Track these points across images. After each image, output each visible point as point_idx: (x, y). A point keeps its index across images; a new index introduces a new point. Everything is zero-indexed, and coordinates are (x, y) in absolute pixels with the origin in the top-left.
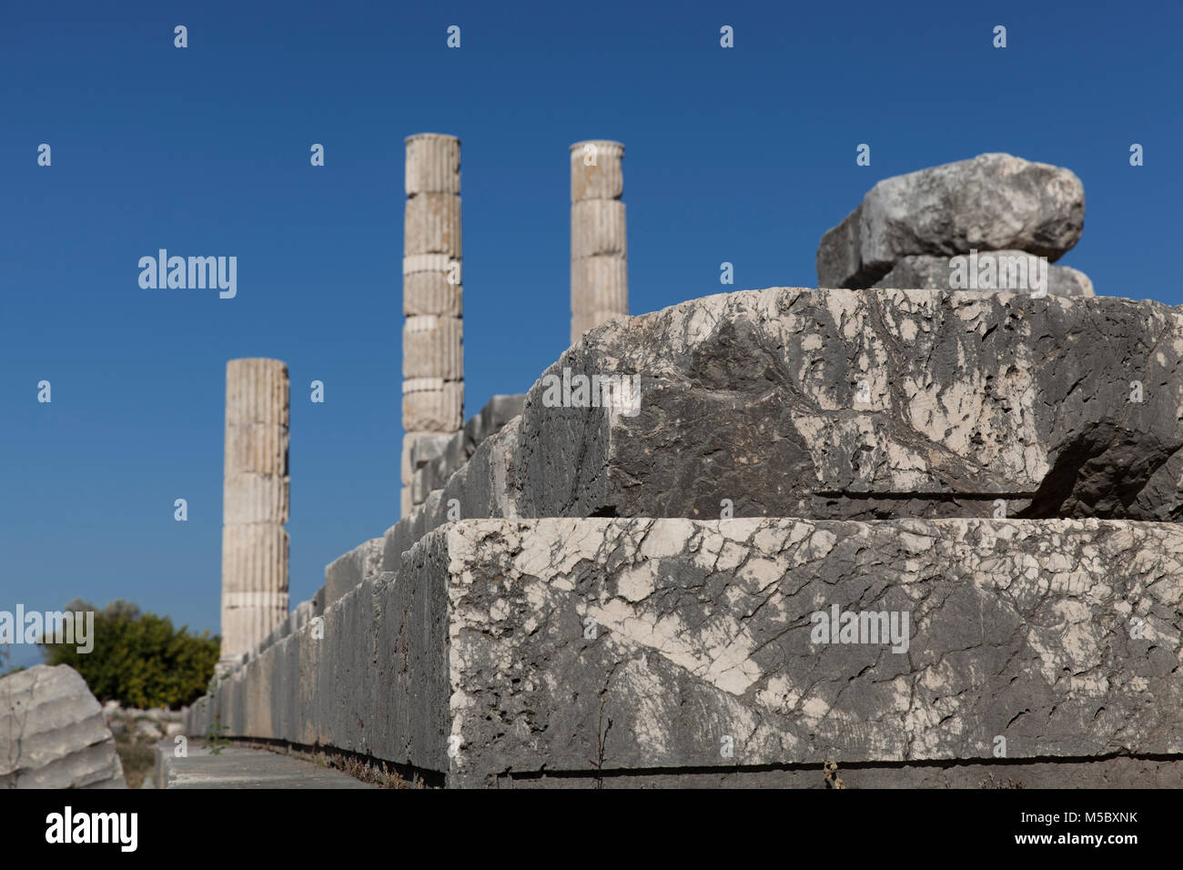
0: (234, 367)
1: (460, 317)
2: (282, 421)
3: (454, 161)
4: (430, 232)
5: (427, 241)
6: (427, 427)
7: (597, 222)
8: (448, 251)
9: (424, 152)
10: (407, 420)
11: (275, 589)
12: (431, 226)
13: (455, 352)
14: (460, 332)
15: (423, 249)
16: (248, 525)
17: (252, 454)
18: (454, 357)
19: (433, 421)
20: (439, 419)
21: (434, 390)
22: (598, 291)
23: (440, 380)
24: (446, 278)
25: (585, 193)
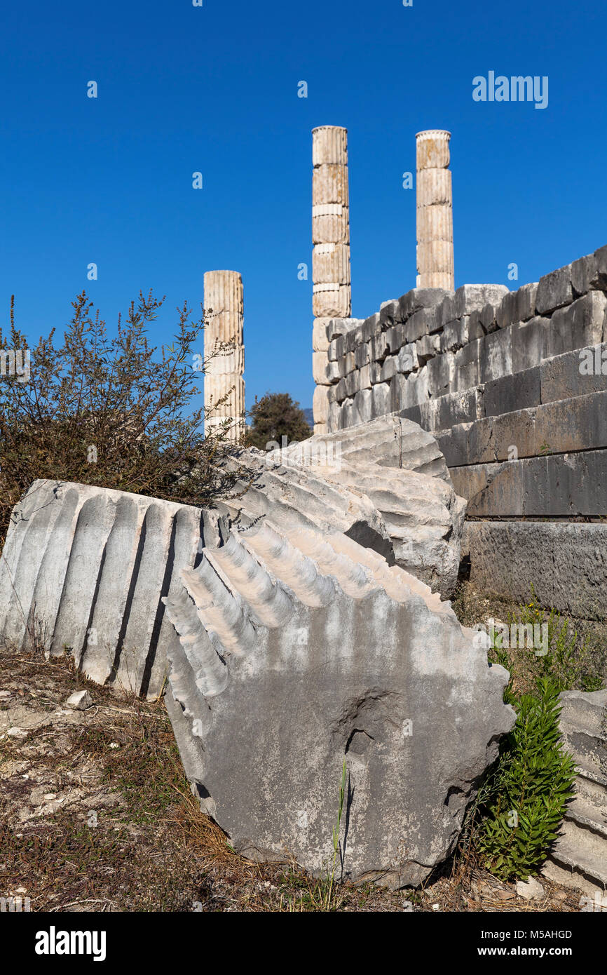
0: (209, 277)
1: (348, 244)
2: (240, 311)
3: (344, 143)
4: (330, 190)
5: (328, 195)
6: (329, 314)
7: (434, 183)
8: (341, 202)
9: (326, 138)
10: (315, 310)
11: (238, 415)
12: (330, 185)
13: (346, 267)
14: (349, 254)
15: (325, 200)
16: (221, 375)
17: (222, 331)
18: (345, 270)
19: (333, 311)
20: (337, 309)
21: (333, 291)
22: (435, 228)
23: (337, 285)
24: (340, 220)
25: (426, 164)
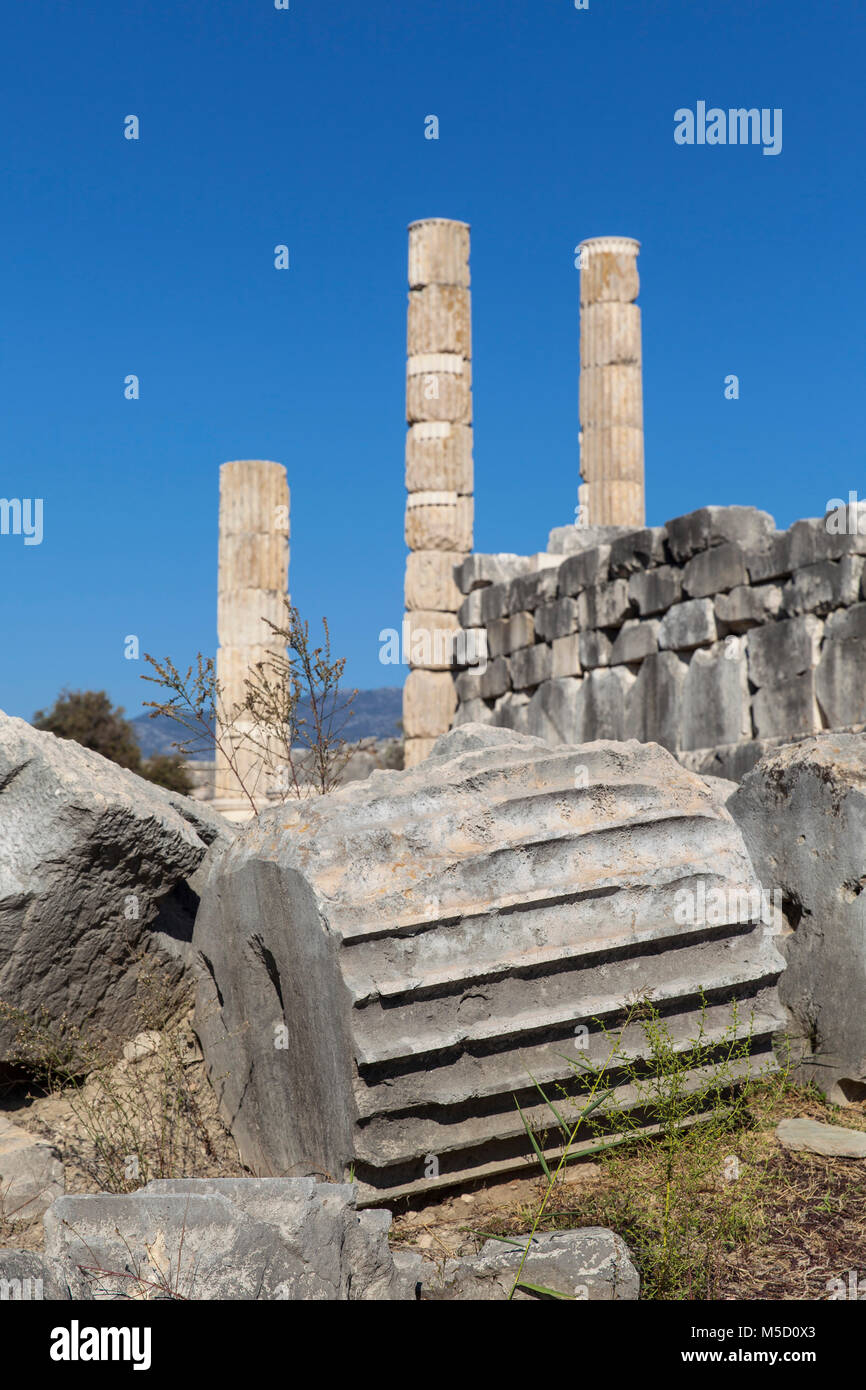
0: (229, 473)
1: (470, 425)
2: (286, 533)
3: (466, 251)
4: (443, 330)
5: (440, 339)
6: (438, 546)
7: (615, 329)
8: (460, 352)
9: (435, 239)
10: (411, 536)
12: (443, 322)
13: (468, 464)
14: (472, 443)
15: (434, 347)
16: (252, 647)
17: (258, 567)
18: (466, 471)
19: (445, 540)
20: (451, 537)
21: (446, 505)
22: (615, 403)
23: (453, 495)
24: (458, 382)
25: (600, 295)
